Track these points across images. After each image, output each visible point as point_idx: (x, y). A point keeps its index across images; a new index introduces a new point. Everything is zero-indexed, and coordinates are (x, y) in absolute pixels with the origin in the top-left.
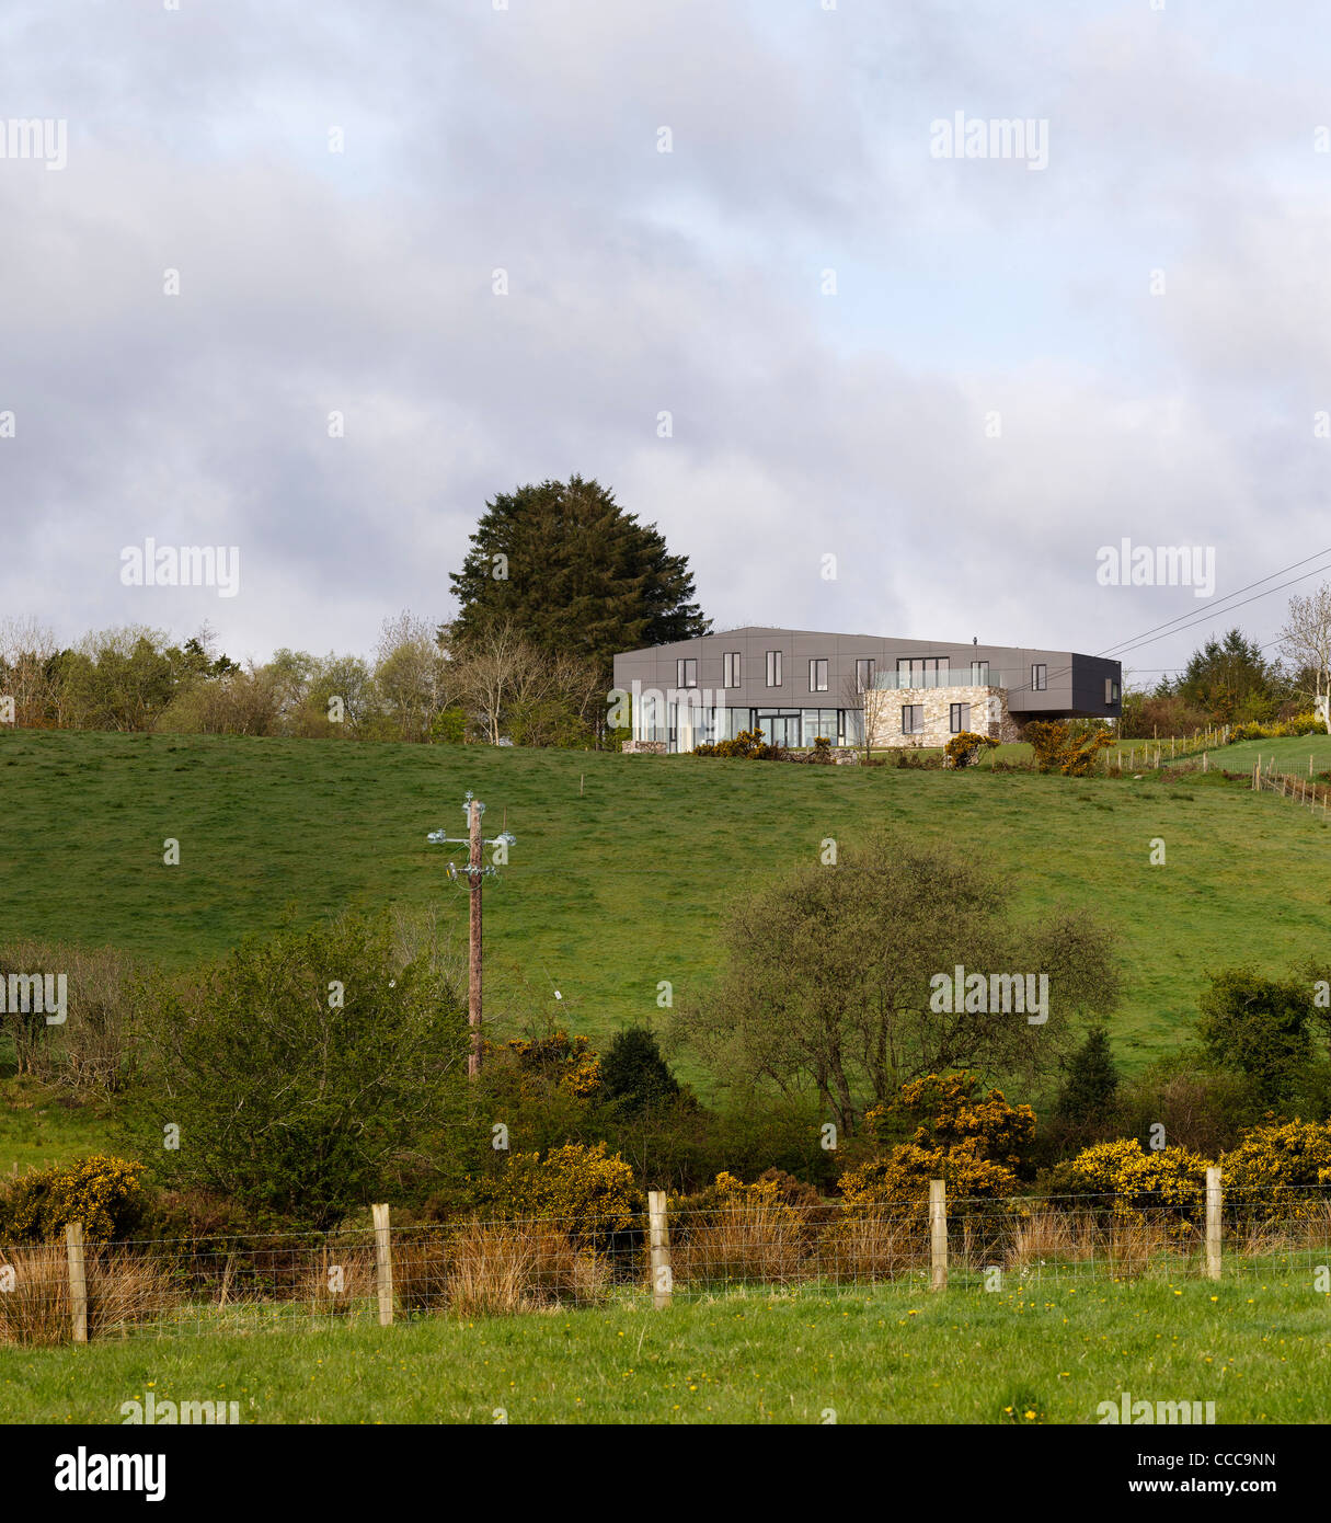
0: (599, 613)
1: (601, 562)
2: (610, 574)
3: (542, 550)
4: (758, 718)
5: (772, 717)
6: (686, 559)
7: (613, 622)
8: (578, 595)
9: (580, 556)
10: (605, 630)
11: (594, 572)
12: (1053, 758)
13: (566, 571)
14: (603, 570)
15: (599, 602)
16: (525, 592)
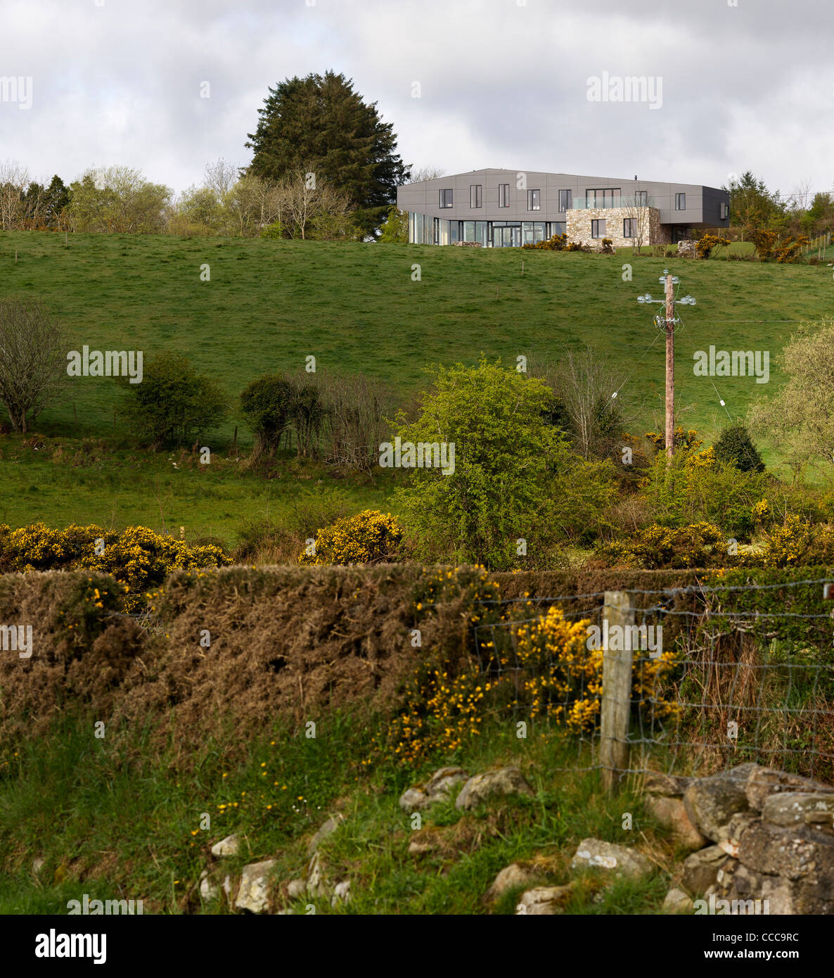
0: (345, 160)
1: (346, 127)
2: (353, 134)
3: (309, 119)
4: (493, 228)
5: (502, 227)
6: (391, 125)
7: (355, 166)
8: (331, 148)
9: (333, 123)
10: (350, 171)
11: (343, 134)
12: (769, 253)
13: (324, 133)
14: (347, 132)
15: (345, 152)
16: (297, 146)
